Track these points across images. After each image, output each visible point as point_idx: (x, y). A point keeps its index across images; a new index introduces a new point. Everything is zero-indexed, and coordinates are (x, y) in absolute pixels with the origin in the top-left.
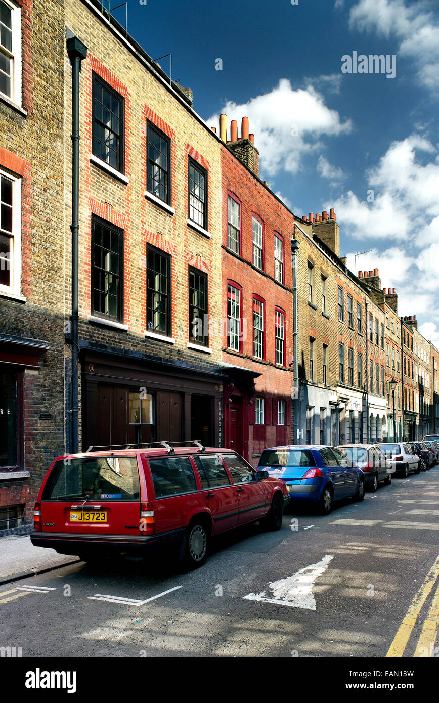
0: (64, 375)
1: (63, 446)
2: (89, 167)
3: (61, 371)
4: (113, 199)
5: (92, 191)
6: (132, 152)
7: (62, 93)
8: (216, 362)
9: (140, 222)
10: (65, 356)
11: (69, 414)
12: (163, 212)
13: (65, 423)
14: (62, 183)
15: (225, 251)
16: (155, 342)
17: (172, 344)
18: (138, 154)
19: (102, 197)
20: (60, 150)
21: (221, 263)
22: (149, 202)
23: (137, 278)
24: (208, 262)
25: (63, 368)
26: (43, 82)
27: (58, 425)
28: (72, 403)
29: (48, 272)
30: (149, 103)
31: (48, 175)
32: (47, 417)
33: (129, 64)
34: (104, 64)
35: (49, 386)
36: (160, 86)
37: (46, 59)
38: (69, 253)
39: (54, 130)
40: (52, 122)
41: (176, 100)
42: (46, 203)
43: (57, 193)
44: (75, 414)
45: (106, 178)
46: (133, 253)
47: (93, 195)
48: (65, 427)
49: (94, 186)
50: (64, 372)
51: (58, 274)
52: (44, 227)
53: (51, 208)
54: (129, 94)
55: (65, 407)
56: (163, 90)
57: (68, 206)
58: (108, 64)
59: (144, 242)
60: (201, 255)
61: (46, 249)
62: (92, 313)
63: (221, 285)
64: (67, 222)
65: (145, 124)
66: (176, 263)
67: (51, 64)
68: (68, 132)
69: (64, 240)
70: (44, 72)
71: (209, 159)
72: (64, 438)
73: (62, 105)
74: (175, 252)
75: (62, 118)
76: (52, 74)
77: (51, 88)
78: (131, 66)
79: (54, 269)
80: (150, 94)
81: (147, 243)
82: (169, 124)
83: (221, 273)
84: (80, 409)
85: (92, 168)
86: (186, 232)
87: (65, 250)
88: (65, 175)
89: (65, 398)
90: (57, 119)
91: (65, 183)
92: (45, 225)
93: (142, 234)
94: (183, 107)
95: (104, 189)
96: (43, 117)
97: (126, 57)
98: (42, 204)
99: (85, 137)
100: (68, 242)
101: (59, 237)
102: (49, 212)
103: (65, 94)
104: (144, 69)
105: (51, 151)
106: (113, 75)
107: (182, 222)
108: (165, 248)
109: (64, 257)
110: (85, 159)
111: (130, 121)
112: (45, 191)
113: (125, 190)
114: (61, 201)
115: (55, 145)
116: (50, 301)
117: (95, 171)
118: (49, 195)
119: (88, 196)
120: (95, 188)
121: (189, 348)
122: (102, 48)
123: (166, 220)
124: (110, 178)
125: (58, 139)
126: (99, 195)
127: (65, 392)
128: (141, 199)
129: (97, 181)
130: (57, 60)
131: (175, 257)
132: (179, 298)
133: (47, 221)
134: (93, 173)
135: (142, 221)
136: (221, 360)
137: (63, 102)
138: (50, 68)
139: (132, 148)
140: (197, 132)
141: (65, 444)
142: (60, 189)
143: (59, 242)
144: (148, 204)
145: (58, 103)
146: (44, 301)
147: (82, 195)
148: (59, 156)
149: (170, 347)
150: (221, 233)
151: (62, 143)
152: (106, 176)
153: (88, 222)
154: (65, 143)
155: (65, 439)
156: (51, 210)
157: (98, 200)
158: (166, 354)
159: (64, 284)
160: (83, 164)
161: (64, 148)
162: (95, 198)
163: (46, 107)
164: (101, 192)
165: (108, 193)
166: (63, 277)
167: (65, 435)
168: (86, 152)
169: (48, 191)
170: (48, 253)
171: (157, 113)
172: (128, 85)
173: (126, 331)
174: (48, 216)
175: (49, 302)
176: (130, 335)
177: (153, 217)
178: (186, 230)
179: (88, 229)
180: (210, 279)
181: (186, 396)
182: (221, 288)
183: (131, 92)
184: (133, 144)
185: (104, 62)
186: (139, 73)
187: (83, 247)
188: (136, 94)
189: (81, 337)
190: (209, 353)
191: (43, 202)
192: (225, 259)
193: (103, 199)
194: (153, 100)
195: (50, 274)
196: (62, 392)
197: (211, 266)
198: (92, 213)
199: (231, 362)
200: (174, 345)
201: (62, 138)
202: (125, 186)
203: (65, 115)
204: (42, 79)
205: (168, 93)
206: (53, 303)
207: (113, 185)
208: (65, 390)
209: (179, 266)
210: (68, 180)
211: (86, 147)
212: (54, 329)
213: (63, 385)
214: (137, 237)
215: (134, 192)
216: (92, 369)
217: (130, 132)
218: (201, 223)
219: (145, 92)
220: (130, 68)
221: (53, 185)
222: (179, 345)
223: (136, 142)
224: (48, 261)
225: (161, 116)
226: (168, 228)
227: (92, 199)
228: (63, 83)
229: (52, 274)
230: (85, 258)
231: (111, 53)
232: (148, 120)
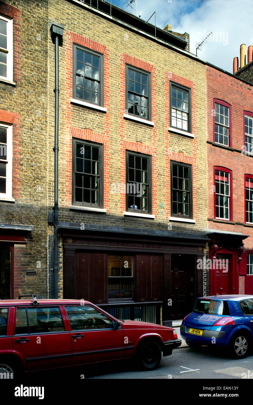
0: (47, 246)
1: (47, 292)
2: (70, 107)
3: (45, 244)
4: (93, 125)
5: (73, 122)
6: (112, 89)
7: (46, 64)
8: (201, 230)
9: (119, 136)
10: (48, 234)
11: (51, 271)
12: (142, 126)
13: (48, 278)
14: (46, 122)
15: (211, 145)
16: (135, 219)
17: (153, 219)
18: (117, 90)
19: (83, 125)
20: (44, 102)
21: (206, 155)
22: (128, 121)
23: (116, 175)
24: (192, 156)
25: (46, 242)
26: (30, 61)
27: (42, 279)
28: (54, 263)
29: (34, 180)
30: (127, 52)
31: (34, 119)
32: (33, 273)
33: (108, 29)
34: (84, 36)
35: (35, 254)
36: (139, 37)
37: (32, 46)
38: (53, 166)
39: (40, 89)
40: (37, 85)
41: (156, 44)
42: (32, 137)
43: (42, 129)
44: (55, 271)
45: (86, 112)
46: (112, 159)
47: (74, 125)
48: (48, 280)
49: (74, 119)
50: (48, 244)
51: (43, 181)
52: (30, 153)
53: (36, 140)
54: (108, 50)
55: (48, 267)
56: (142, 40)
57: (51, 136)
58: (88, 35)
59: (123, 149)
60: (184, 151)
61: (32, 166)
62: (72, 204)
63: (207, 172)
64: (49, 148)
65: (124, 67)
66: (157, 161)
67: (37, 48)
68: (51, 88)
69: (48, 159)
70: (31, 54)
71: (193, 79)
72: (47, 287)
73: (46, 72)
74: (156, 153)
75: (46, 80)
76: (37, 54)
77: (36, 63)
78: (109, 30)
79: (39, 179)
80: (129, 46)
81: (127, 150)
82: (148, 62)
83: (207, 162)
84: (61, 268)
85: (72, 108)
86: (167, 137)
87: (48, 165)
88: (48, 116)
89: (48, 261)
90: (42, 82)
91: (48, 121)
92: (31, 151)
93: (121, 144)
94: (164, 47)
95: (84, 119)
96: (29, 83)
97: (105, 26)
98: (29, 138)
99: (66, 88)
100: (52, 160)
101: (43, 157)
102: (34, 142)
103: (48, 64)
104: (123, 29)
105: (37, 103)
106: (92, 41)
107: (163, 130)
108: (144, 150)
109: (48, 170)
110: (67, 103)
111: (108, 69)
112: (31, 129)
113: (104, 117)
114: (45, 134)
115: (40, 98)
116: (35, 199)
117: (76, 109)
118: (34, 131)
119: (69, 126)
120: (75, 120)
121: (170, 221)
122: (83, 25)
123: (145, 131)
124: (90, 111)
125: (43, 95)
126: (79, 124)
127: (48, 257)
128: (120, 120)
129: (77, 115)
130: (42, 44)
131: (156, 156)
132: (160, 185)
133: (33, 148)
134: (74, 111)
135: (121, 136)
136: (207, 227)
137: (47, 70)
138: (36, 50)
139: (110, 87)
140: (178, 62)
141: (48, 291)
142: (44, 126)
143: (43, 160)
144: (127, 123)
145: (42, 71)
146: (31, 199)
147: (64, 127)
148: (43, 105)
149: (151, 221)
150: (206, 133)
151: (46, 96)
152: (86, 110)
153: (69, 144)
154: (48, 96)
155: (48, 288)
156: (36, 141)
157: (79, 127)
158: (146, 226)
159: (47, 187)
160: (64, 106)
161: (48, 101)
162: (75, 127)
163: (33, 76)
164: (81, 122)
165: (88, 121)
166: (47, 183)
167: (48, 285)
168: (67, 98)
169: (34, 129)
170: (33, 169)
171: (136, 57)
172: (106, 44)
173: (105, 213)
174: (34, 145)
175: (35, 200)
176: (109, 215)
177: (132, 131)
178: (168, 135)
179: (69, 148)
180: (194, 168)
181: (165, 256)
182: (207, 174)
183: (110, 48)
184: (112, 84)
185: (83, 34)
186: (118, 34)
187: (65, 161)
188: (115, 48)
189: (60, 220)
190: (194, 223)
191: (29, 137)
192: (210, 151)
193: (84, 126)
194: (131, 49)
195: (35, 182)
196: (46, 257)
197: (196, 159)
198: (72, 137)
199: (218, 228)
200: (155, 219)
201: (46, 93)
202: (104, 114)
203: (49, 77)
204: (29, 59)
205: (148, 40)
206: (38, 200)
207: (92, 115)
208: (48, 256)
209: (160, 162)
210: (51, 120)
211: (67, 95)
212: (39, 217)
213: (47, 253)
214: (116, 147)
215: (113, 117)
216: (70, 241)
217: (109, 77)
218: (185, 128)
219: (123, 45)
220: (109, 32)
221: (38, 125)
222: (159, 219)
223: (115, 82)
224: (33, 174)
225: (140, 59)
226: (147, 136)
227: (72, 128)
228: (47, 57)
229: (37, 181)
230: (67, 168)
231: (91, 26)
232: (127, 64)
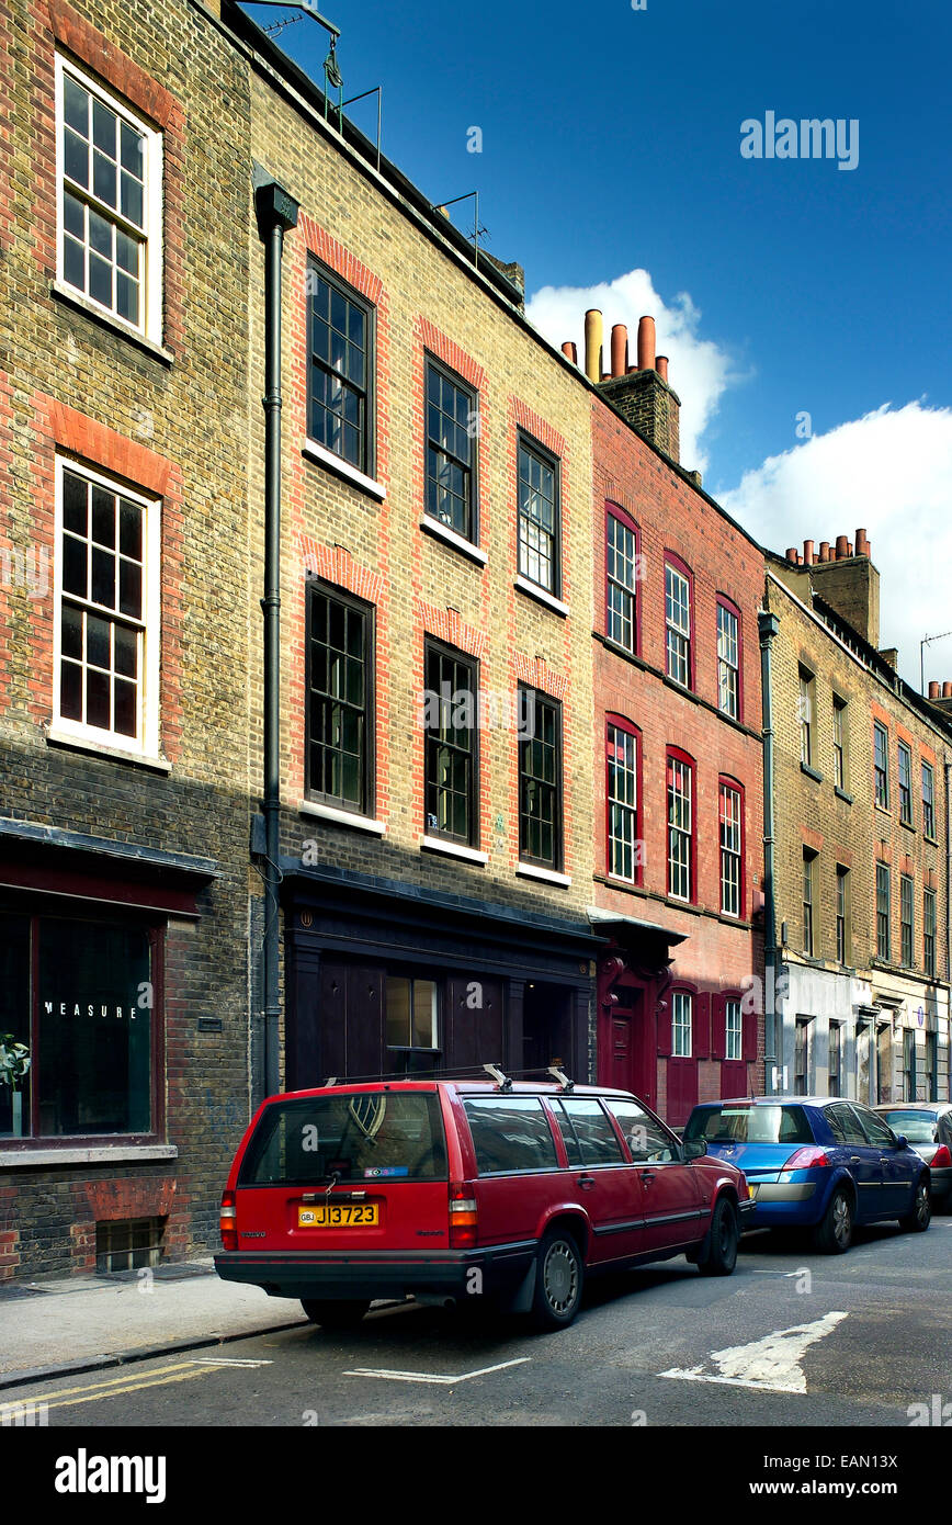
0: (248, 933)
1: (247, 1091)
2: (301, 465)
3: (243, 925)
4: (353, 537)
5: (307, 520)
6: (393, 426)
7: (245, 307)
8: (580, 908)
9: (410, 585)
10: (251, 893)
11: (259, 1021)
12: (460, 561)
13: (250, 1042)
14: (245, 506)
15: (601, 644)
16: (444, 860)
17: (481, 865)
18: (405, 431)
19: (329, 532)
20: (240, 435)
21: (591, 674)
22: (429, 538)
23: (404, 714)
24: (562, 673)
25: (245, 919)
26: (206, 288)
27: (233, 1046)
28: (264, 998)
29: (215, 705)
30: (428, 310)
31: (215, 491)
32: (211, 1025)
33: (385, 227)
34: (332, 233)
35: (217, 958)
36: (455, 270)
37: (211, 236)
38: (259, 661)
39: (229, 391)
40: (223, 373)
41: (489, 300)
42: (210, 552)
43: (235, 529)
44: (272, 1020)
45: (336, 489)
46: (395, 657)
47: (309, 529)
48: (249, 1050)
49: (310, 509)
50: (249, 928)
51: (237, 709)
52: (206, 607)
53: (221, 563)
54: (387, 296)
55: (249, 1005)
56: (460, 280)
57: (257, 558)
58: (342, 233)
59: (419, 631)
60: (546, 657)
61: (212, 655)
62: (307, 797)
63: (592, 727)
64: (254, 592)
65: (420, 358)
66: (490, 678)
67: (223, 246)
68: (256, 393)
69: (249, 634)
70: (208, 264)
71: (565, 432)
72: (247, 1074)
73: (244, 335)
74: (489, 653)
75: (244, 362)
76: (224, 267)
77: (222, 299)
78: (389, 231)
79: (227, 698)
80: (432, 292)
81: (427, 634)
82: (473, 354)
83: (592, 698)
84: (281, 1009)
85: (306, 470)
86: (511, 605)
87: (250, 655)
88: (250, 488)
89: (249, 986)
90: (235, 365)
91: (250, 506)
92: (209, 601)
93: (415, 613)
94: (505, 315)
95: (333, 514)
96: (204, 364)
97: (379, 213)
98: (204, 555)
99: (293, 400)
100: (257, 638)
101: (237, 626)
102: (217, 571)
103: (250, 309)
104: (419, 234)
105: (223, 437)
106: (350, 255)
107: (504, 581)
108: (464, 644)
109: (249, 671)
110: (293, 450)
111: (387, 357)
112: (209, 526)
113: (378, 515)
114: (241, 547)
115: (229, 422)
116: (220, 769)
117: (313, 474)
118: (217, 533)
119: (299, 532)
120: (313, 514)
121: (519, 875)
122: (329, 199)
123: (466, 578)
124: (346, 490)
125: (236, 410)
126: (321, 527)
127: (249, 972)
128: (414, 532)
129: (317, 497)
130: (235, 237)
131: (488, 662)
132: (497, 759)
133: (213, 592)
134: (310, 480)
135: (414, 584)
136: (593, 902)
137: (247, 327)
138: (220, 255)
139: (391, 418)
140: (537, 372)
141: (250, 1087)
142: (239, 519)
143: (239, 639)
144: (427, 543)
145: (236, 329)
146: (207, 769)
147: (286, 530)
148: (238, 446)
149: (475, 871)
150: (592, 604)
151: (245, 416)
152: (337, 485)
153: (298, 590)
154: (250, 418)
155: (251, 1077)
156: (221, 568)
157: (320, 539)
158: (468, 887)
159: (248, 731)
160: (288, 462)
161: (247, 429)
162: (312, 535)
163: (212, 342)
164: (325, 521)
165: (341, 522)
166: (245, 716)
167: (250, 1068)
168: (294, 434)
169: (215, 526)
170: (215, 663)
171: (447, 333)
172: (383, 274)
173: (378, 835)
174: (215, 581)
175: (218, 773)
176: (387, 843)
177: (437, 572)
178: (513, 600)
179: (298, 606)
180: (566, 712)
181: (512, 986)
182: (593, 734)
183: (390, 290)
184: (395, 409)
185: (332, 230)
186: (407, 246)
187: (288, 647)
188: (401, 293)
189: (283, 850)
190: (565, 887)
191: (204, 551)
192: (600, 663)
193: (331, 537)
194: (437, 304)
195: (219, 710)
196: (244, 972)
197: (569, 683)
198: (307, 570)
199: (614, 906)
200: (486, 867)
201: (245, 407)
202: (378, 505)
203: (251, 354)
204: (204, 281)
205: (473, 285)
206: (225, 774)
207: (351, 505)
208: (250, 967)
209: (498, 684)
210: (257, 500)
211: (294, 423)
212: (226, 831)
213: (246, 956)
214: (403, 620)
215: (397, 518)
216: (307, 921)
217: (387, 382)
218: (546, 580)
219: (420, 288)
220: (388, 237)
221: (226, 513)
222: (496, 867)
223: (402, 403)
224: (215, 681)
225: (455, 340)
226: (471, 596)
227: (306, 538)
228: (247, 284)
229: (223, 709)
230: (293, 672)
231: (348, 207)
232: (427, 351)
